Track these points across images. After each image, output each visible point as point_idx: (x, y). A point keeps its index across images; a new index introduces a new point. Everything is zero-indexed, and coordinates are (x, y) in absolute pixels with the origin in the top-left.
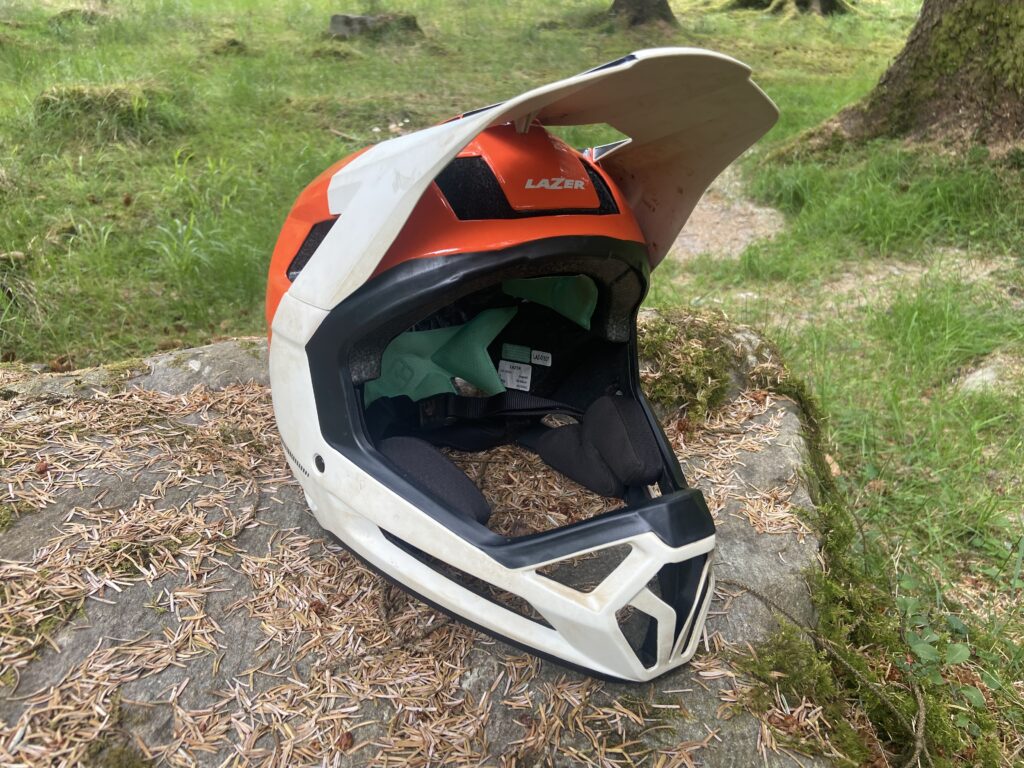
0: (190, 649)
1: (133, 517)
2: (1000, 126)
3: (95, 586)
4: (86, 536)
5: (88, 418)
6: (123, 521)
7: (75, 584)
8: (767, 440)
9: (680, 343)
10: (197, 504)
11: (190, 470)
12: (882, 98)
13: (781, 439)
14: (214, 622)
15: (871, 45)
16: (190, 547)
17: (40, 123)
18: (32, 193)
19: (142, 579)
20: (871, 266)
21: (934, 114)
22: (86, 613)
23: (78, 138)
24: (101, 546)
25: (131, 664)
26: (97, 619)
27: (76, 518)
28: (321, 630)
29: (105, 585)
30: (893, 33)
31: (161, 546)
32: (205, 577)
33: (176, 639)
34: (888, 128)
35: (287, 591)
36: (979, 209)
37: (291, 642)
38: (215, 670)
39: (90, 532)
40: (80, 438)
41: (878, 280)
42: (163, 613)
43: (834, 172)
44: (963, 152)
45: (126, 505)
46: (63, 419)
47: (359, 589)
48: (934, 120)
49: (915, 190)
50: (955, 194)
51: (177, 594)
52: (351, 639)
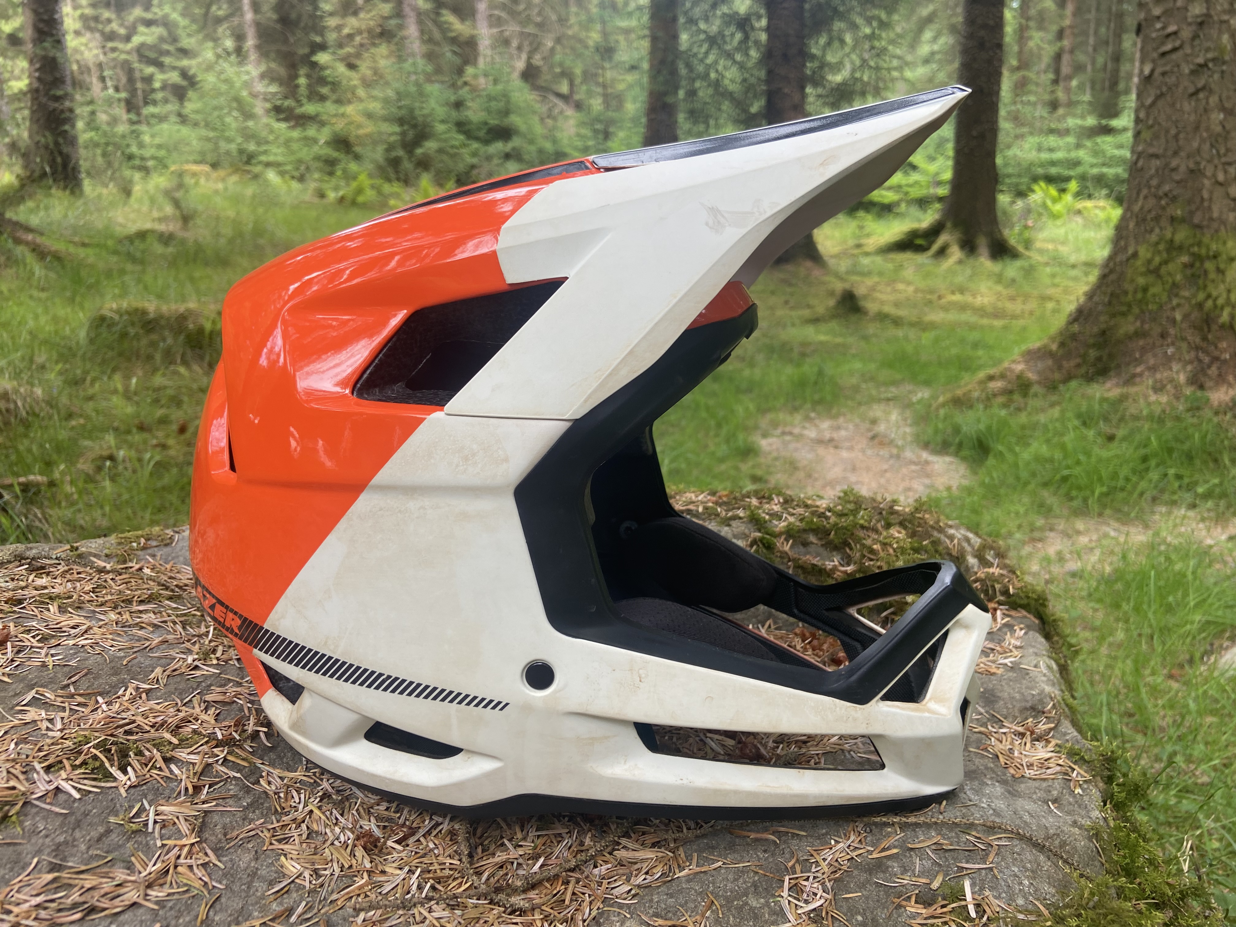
0: (168, 885)
1: (116, 707)
2: (1219, 368)
3: (42, 788)
4: (45, 725)
5: (78, 588)
6: (100, 711)
7: (12, 783)
8: (1006, 661)
9: (876, 531)
10: (208, 698)
11: (205, 656)
12: (1074, 337)
13: (1024, 660)
14: (209, 852)
15: (1051, 291)
16: (189, 750)
17: (92, 341)
18: (70, 416)
19: (114, 784)
20: (1080, 525)
21: (1137, 355)
22: (21, 823)
23: (134, 359)
24: (62, 738)
25: (75, 897)
26: (35, 832)
27: (34, 702)
28: (370, 872)
29: (57, 788)
30: (1075, 279)
31: (148, 745)
32: (205, 792)
33: (150, 868)
34: (1083, 370)
35: (323, 817)
36: (1205, 462)
37: (322, 886)
38: (202, 916)
39: (51, 721)
40: (62, 610)
41: (1091, 541)
42: (135, 832)
43: (1023, 418)
44: (1178, 398)
45: (109, 693)
46: (45, 588)
47: (431, 819)
48: (1138, 362)
49: (1124, 439)
50: (1173, 444)
51: (161, 808)
52: (414, 887)
